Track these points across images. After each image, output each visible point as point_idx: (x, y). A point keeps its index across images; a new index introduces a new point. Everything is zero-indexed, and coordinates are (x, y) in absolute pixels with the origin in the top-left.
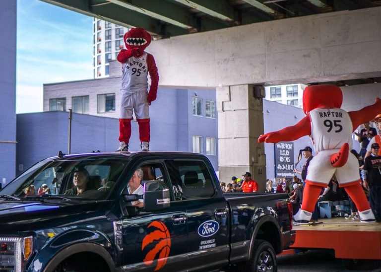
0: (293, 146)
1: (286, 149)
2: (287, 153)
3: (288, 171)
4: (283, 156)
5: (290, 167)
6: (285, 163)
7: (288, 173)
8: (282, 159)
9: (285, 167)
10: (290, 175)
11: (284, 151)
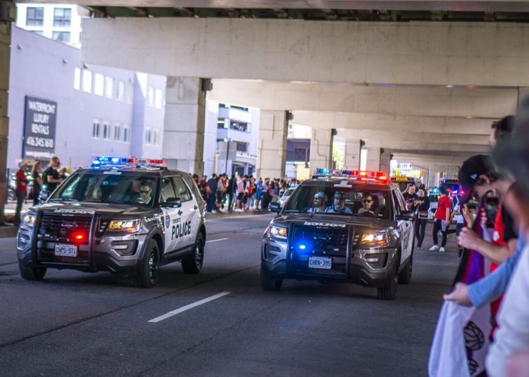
0: (56, 109)
1: (43, 113)
2: (45, 119)
3: (44, 149)
4: (39, 124)
5: (49, 143)
6: (40, 135)
7: (43, 151)
8: (35, 128)
9: (40, 142)
10: (47, 155)
11: (40, 116)
